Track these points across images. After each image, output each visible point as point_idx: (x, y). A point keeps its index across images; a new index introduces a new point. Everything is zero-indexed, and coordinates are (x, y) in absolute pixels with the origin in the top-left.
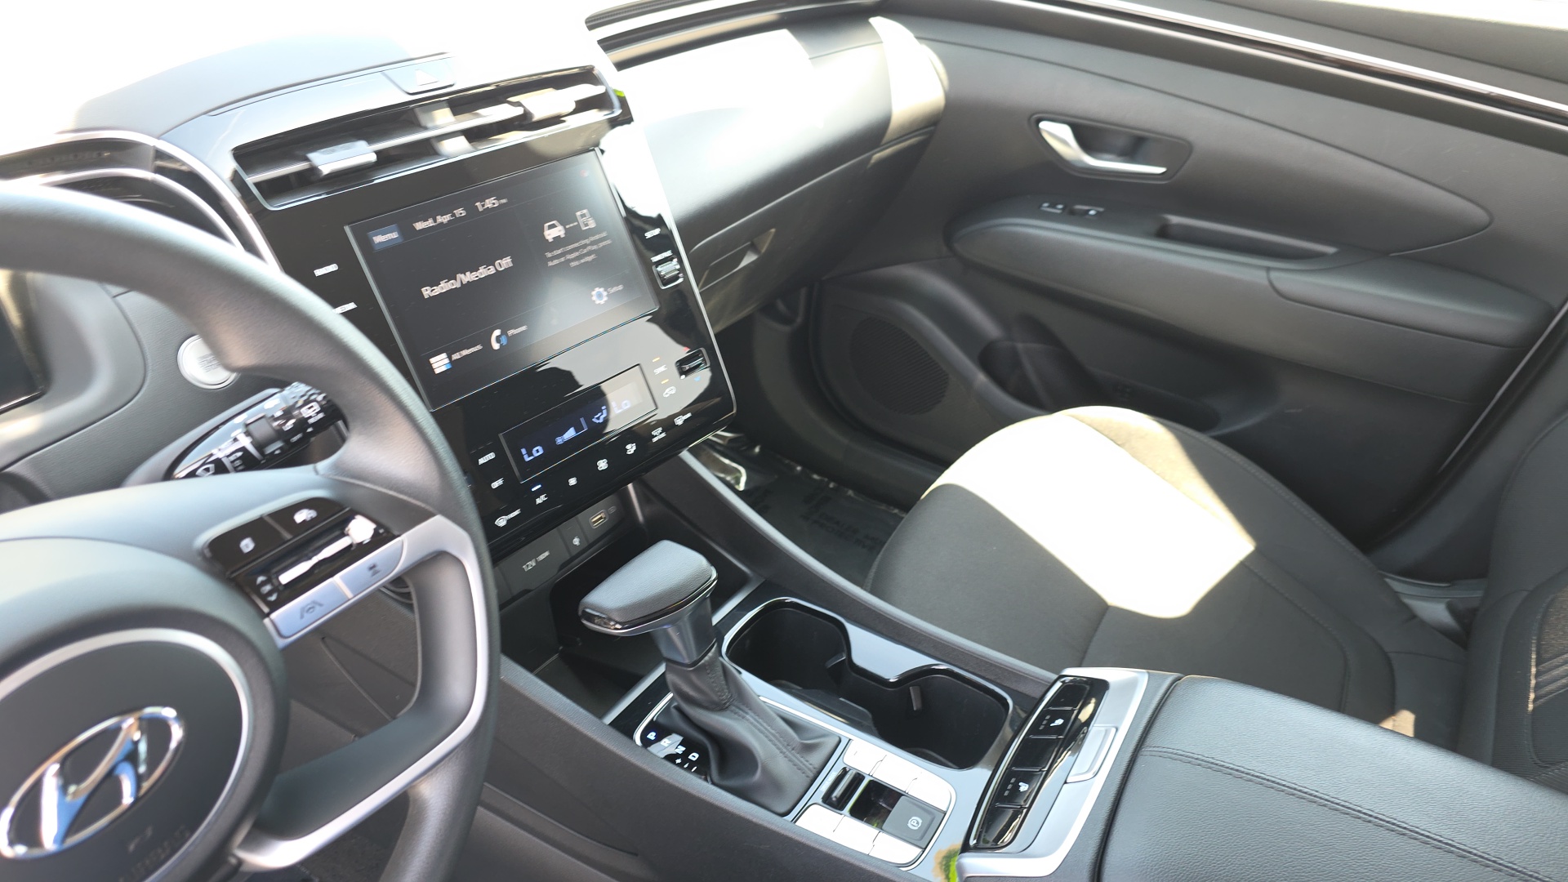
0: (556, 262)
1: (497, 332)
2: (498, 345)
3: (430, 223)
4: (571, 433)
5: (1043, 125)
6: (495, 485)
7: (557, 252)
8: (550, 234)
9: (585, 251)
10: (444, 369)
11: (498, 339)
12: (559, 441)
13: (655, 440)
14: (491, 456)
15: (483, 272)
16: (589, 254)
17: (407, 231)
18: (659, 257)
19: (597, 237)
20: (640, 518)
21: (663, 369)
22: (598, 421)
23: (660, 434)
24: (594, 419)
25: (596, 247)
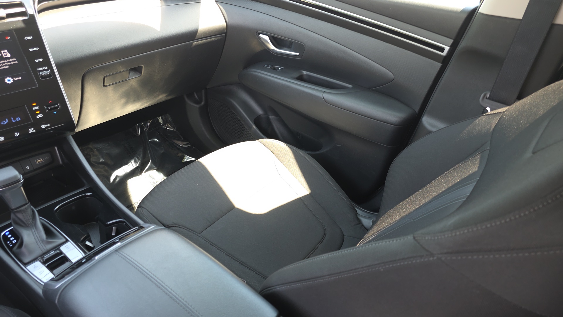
5: (261, 35)
9: (4, 65)
13: (30, 132)
16: (6, 66)
18: (41, 69)
19: (11, 60)
20: (61, 162)
21: (37, 108)
22: (3, 124)
23: (33, 130)
24: (1, 123)
25: (10, 64)
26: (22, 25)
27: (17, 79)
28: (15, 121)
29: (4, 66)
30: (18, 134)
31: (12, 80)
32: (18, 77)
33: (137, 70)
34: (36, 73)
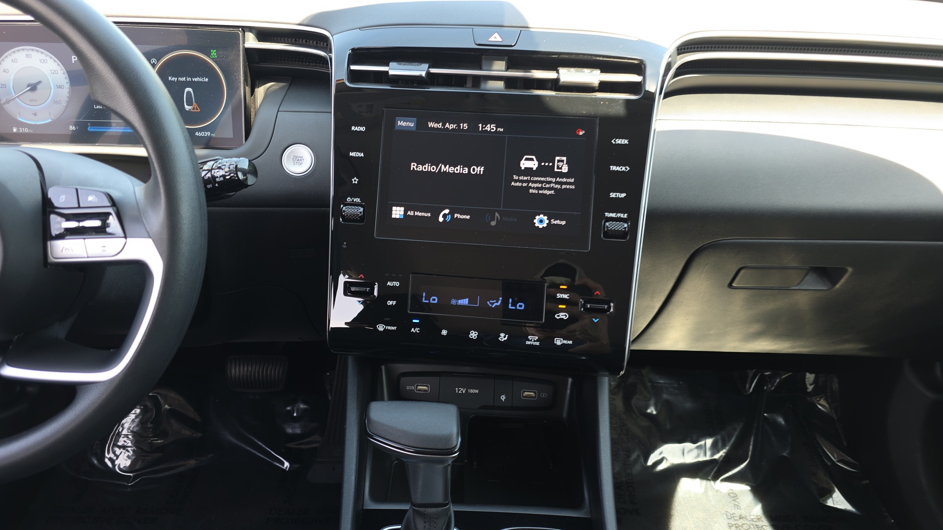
0: (518, 184)
1: (447, 211)
2: (443, 219)
3: (440, 126)
4: (465, 302)
6: (390, 303)
7: (521, 178)
8: (524, 164)
9: (547, 186)
10: (398, 217)
11: (445, 216)
12: (453, 302)
13: (528, 343)
14: (397, 284)
15: (459, 169)
16: (549, 189)
17: (421, 125)
18: (613, 215)
19: (564, 180)
20: (565, 415)
21: (566, 296)
22: (491, 305)
23: (535, 341)
24: (488, 302)
25: (558, 186)
26: (620, 110)
27: (558, 222)
28: (514, 308)
29: (545, 189)
30: (505, 337)
31: (547, 221)
32: (561, 220)
33: (828, 274)
34: (600, 218)
